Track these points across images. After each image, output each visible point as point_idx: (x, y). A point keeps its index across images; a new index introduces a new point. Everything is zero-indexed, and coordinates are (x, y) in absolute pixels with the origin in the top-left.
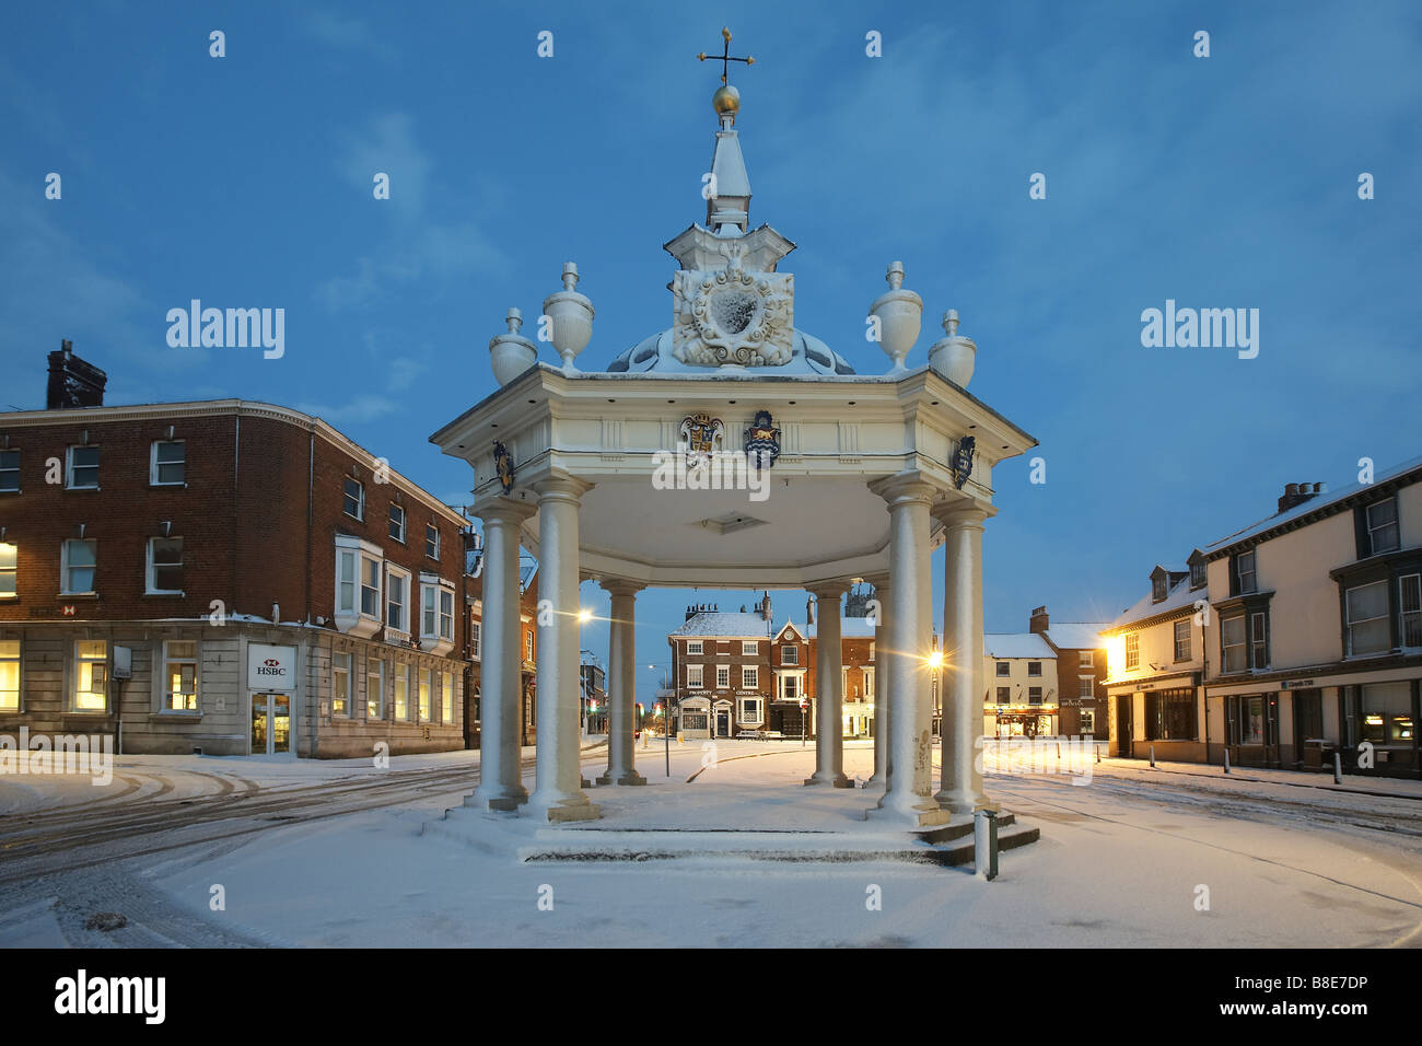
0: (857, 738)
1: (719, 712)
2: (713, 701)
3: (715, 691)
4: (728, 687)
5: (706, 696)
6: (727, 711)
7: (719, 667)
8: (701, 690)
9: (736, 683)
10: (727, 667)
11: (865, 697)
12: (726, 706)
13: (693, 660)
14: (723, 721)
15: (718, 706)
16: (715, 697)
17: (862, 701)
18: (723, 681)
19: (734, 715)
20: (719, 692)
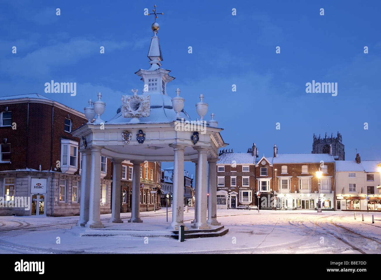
0: (296, 209)
1: (232, 197)
2: (229, 192)
3: (230, 188)
4: (236, 186)
5: (226, 190)
6: (235, 197)
7: (232, 177)
8: (223, 187)
9: (239, 184)
10: (235, 177)
11: (299, 190)
12: (235, 194)
13: (220, 174)
14: (233, 201)
15: (232, 195)
16: (230, 190)
17: (298, 192)
18: (234, 183)
19: (238, 198)
20: (232, 188)
